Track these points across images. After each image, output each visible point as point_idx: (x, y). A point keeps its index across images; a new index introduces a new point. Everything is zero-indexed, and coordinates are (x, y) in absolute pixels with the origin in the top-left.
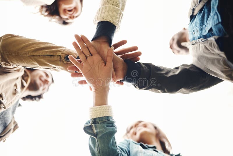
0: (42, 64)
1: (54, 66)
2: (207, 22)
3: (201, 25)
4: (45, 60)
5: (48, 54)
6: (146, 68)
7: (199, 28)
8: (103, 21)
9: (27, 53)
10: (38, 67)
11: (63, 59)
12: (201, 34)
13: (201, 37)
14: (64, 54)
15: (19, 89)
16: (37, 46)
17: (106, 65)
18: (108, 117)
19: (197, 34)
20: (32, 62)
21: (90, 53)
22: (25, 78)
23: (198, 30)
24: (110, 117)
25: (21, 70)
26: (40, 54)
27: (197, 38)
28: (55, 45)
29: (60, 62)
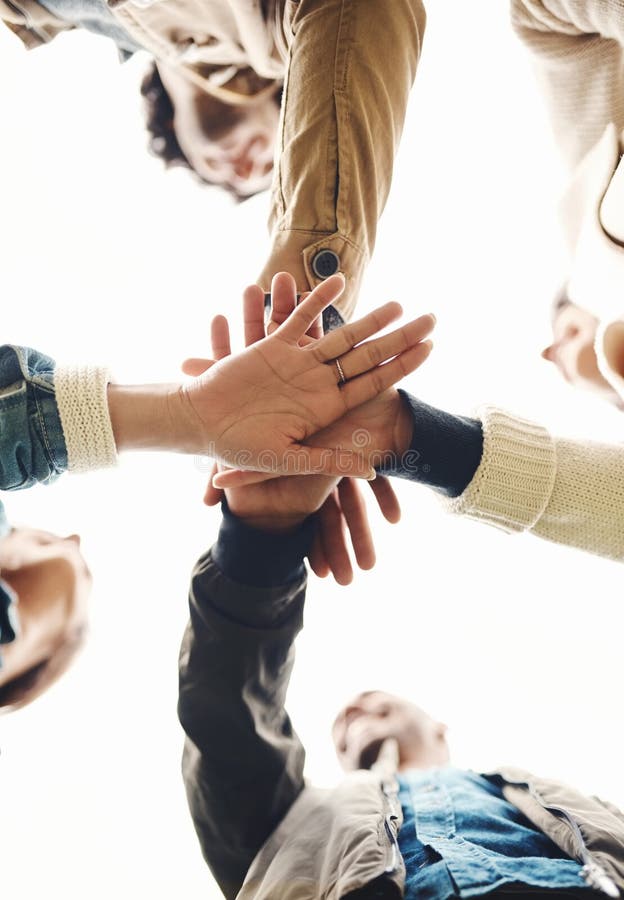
0: (300, 151)
1: (292, 203)
2: (469, 840)
3: (457, 816)
4: (318, 166)
5: (344, 179)
6: (281, 609)
7: (447, 811)
8: (484, 435)
9: (348, 91)
10: (289, 138)
11: (324, 243)
12: (420, 818)
13: (406, 817)
14: (344, 250)
15: (195, 55)
16: (376, 131)
17: (297, 446)
18: (63, 452)
19: (420, 804)
20: (309, 109)
21: (349, 380)
22: (242, 82)
23: (440, 807)
24: (67, 461)
25: (275, 63)
26: (342, 147)
27: (407, 803)
28: (382, 211)
29: (311, 227)
